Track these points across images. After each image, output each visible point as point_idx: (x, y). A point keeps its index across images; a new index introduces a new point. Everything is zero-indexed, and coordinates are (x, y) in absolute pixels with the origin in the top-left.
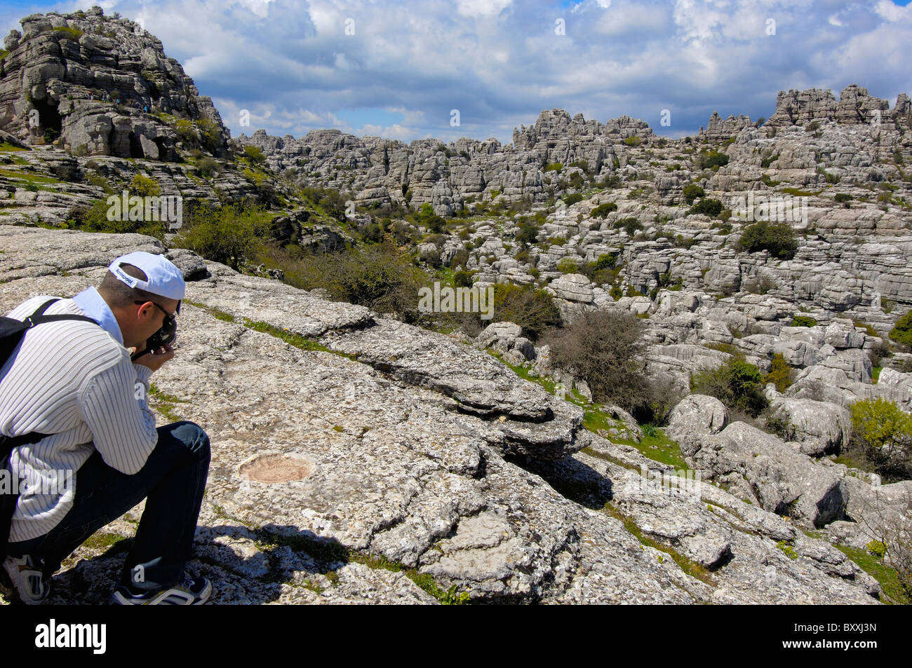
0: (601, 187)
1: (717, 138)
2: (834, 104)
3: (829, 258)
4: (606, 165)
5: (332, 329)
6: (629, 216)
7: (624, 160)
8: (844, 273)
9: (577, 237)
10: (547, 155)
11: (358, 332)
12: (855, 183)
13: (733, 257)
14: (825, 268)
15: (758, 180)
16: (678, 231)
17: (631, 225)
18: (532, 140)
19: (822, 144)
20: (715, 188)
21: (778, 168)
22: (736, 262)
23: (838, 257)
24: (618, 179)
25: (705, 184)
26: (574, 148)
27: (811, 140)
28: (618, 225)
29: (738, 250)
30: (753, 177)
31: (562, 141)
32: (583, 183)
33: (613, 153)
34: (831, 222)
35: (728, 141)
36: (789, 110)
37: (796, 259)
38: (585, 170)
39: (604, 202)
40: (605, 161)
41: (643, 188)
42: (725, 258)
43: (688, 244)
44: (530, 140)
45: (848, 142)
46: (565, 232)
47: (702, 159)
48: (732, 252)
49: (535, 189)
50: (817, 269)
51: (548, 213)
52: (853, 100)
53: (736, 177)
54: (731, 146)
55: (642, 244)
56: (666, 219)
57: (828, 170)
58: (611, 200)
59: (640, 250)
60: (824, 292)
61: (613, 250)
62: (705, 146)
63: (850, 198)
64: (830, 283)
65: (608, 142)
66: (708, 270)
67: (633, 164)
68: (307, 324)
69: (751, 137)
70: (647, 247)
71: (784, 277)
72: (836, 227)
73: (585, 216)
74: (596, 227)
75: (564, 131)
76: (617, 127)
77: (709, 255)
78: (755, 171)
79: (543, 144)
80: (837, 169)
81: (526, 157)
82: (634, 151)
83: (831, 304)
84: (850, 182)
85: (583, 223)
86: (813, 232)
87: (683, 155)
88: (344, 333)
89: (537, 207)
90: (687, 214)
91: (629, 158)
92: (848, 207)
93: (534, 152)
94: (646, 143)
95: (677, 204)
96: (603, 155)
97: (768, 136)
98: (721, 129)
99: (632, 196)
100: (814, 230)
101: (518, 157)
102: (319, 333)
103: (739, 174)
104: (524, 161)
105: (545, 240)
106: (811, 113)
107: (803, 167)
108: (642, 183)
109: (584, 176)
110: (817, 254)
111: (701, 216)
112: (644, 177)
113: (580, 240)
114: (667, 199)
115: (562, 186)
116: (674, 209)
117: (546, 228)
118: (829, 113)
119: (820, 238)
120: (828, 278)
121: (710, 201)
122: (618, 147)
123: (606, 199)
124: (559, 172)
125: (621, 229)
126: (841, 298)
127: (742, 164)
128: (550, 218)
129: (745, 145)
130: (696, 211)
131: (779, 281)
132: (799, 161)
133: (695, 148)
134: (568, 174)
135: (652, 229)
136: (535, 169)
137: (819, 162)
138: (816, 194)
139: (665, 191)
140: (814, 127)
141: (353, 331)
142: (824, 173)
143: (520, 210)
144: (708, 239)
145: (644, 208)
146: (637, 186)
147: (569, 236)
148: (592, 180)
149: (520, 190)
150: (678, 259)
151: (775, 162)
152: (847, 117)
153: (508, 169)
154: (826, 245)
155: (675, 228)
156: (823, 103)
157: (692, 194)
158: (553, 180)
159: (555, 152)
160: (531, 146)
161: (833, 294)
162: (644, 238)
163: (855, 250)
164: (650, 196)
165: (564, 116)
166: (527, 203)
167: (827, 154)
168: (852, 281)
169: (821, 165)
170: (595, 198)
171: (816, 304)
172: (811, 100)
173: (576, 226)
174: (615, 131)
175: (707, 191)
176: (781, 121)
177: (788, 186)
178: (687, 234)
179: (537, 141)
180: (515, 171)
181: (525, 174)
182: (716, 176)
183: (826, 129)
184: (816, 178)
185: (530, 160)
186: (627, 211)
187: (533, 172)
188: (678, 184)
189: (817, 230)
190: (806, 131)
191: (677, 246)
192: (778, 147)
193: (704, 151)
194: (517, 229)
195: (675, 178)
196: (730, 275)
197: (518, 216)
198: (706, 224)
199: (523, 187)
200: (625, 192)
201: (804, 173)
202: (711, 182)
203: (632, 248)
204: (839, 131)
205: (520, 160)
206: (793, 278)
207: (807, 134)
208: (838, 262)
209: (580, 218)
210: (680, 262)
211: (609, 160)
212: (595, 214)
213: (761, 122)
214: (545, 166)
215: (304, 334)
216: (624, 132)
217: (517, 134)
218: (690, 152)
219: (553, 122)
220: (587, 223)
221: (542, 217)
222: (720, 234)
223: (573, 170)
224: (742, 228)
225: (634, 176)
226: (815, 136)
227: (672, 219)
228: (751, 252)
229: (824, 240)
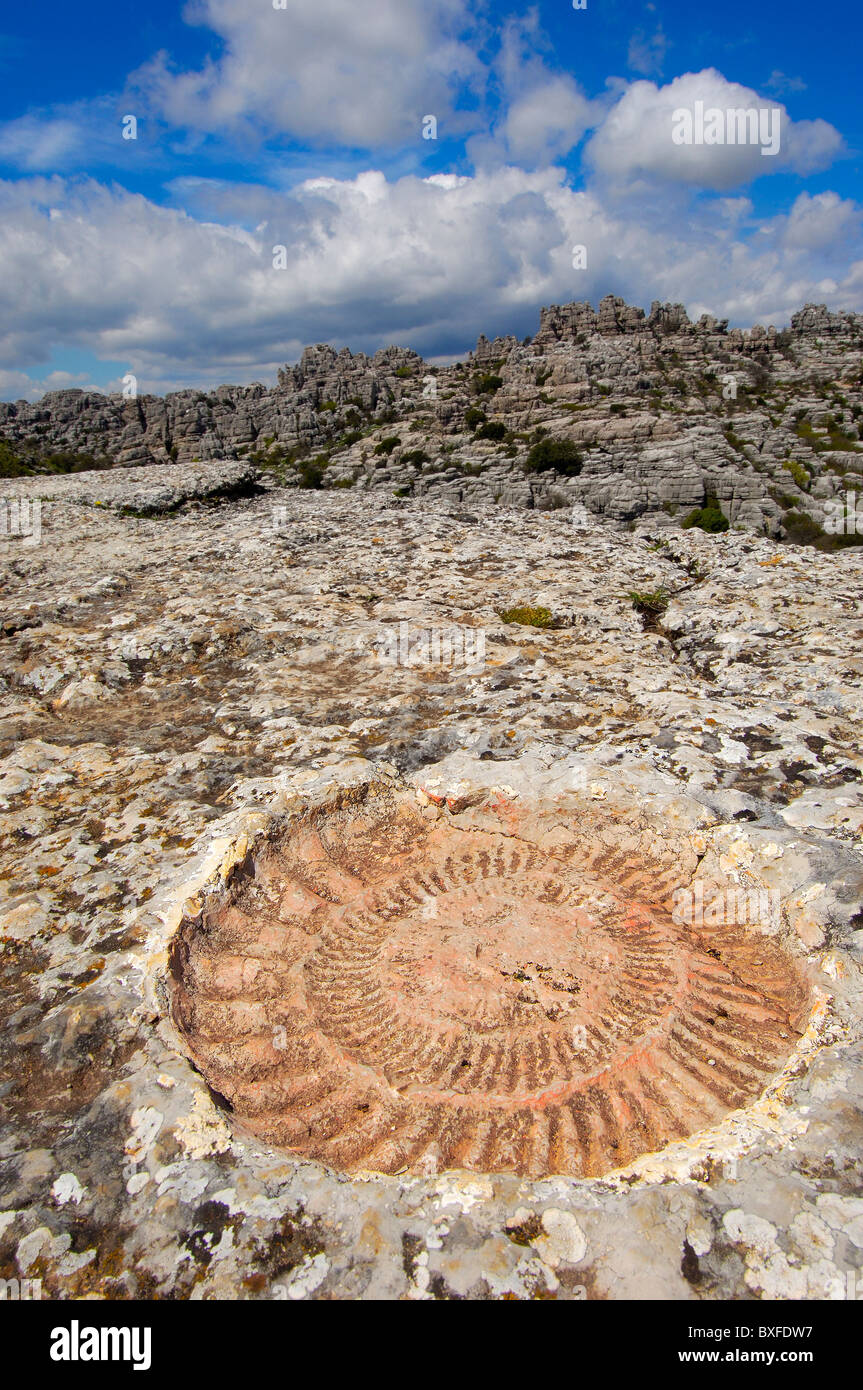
0: (379, 423)
1: (487, 362)
2: (595, 316)
3: (613, 470)
4: (381, 400)
5: (192, 499)
6: (414, 449)
7: (399, 392)
8: (629, 482)
9: (364, 477)
10: (319, 395)
11: (245, 501)
12: (627, 393)
13: (523, 480)
14: (611, 479)
15: (536, 398)
16: (466, 459)
17: (418, 458)
18: (299, 380)
19: (591, 356)
20: (496, 410)
21: (554, 384)
22: (526, 484)
23: (621, 467)
24: (395, 413)
25: (485, 408)
26: (346, 384)
27: (581, 353)
28: (404, 460)
29: (527, 472)
30: (531, 396)
31: (332, 378)
32: (360, 421)
33: (386, 386)
34: (609, 434)
35: (498, 365)
36: (553, 326)
37: (583, 474)
38: (361, 407)
39: (385, 437)
40: (380, 395)
41: (424, 419)
42: (516, 481)
43: (477, 471)
44: (297, 380)
45: (614, 352)
46: (351, 473)
47: (477, 384)
48: (521, 474)
49: (312, 432)
50: (604, 481)
51: (329, 455)
52: (611, 311)
53: (514, 397)
54: (503, 368)
55: (432, 477)
56: (452, 449)
57: (600, 382)
58: (393, 435)
59: (431, 483)
60: (613, 503)
61: (403, 486)
62: (476, 371)
63: (623, 407)
64: (617, 493)
65: (379, 375)
66: (500, 495)
67: (408, 396)
68: (141, 491)
69: (521, 357)
70: (437, 479)
71: (574, 493)
72: (615, 437)
73: (369, 455)
74: (382, 465)
75: (332, 367)
76: (386, 358)
77: (500, 480)
78: (531, 391)
79: (311, 382)
80: (608, 380)
81: (296, 398)
82: (407, 383)
83: (621, 514)
84: (622, 392)
85: (368, 461)
86: (595, 445)
87: (456, 383)
88: (220, 503)
89: (316, 450)
90: (472, 440)
91: (403, 391)
92: (624, 416)
93: (304, 392)
94: (418, 373)
95: (459, 432)
96: (376, 390)
97: (536, 355)
98: (491, 352)
99: (414, 428)
100: (595, 443)
101: (287, 399)
102: (170, 503)
103: (517, 394)
104: (294, 403)
105: (330, 484)
106: (574, 327)
107: (576, 381)
108: (422, 413)
109: (360, 413)
110: (601, 466)
111: (486, 441)
112: (421, 408)
113: (368, 481)
114: (450, 427)
115: (340, 426)
116: (458, 437)
117: (330, 472)
118: (591, 326)
119: (602, 451)
120: (614, 489)
121: (493, 424)
122: (391, 380)
123: (388, 433)
124: (334, 412)
125: (409, 463)
126: (630, 506)
127: (517, 384)
128: (333, 460)
129: (517, 365)
130: (481, 436)
131: (570, 498)
132: (572, 376)
133: (467, 374)
134: (344, 412)
135: (439, 460)
136: (308, 410)
137: (591, 374)
138: (593, 407)
139: (446, 418)
140: (581, 340)
141: (235, 500)
142: (597, 385)
143: (299, 456)
144: (496, 464)
145: (428, 439)
146: (417, 418)
147: (356, 477)
148: (370, 417)
149: (295, 434)
150: (470, 488)
151: (550, 379)
152: (608, 329)
153: (279, 413)
154: (609, 456)
155: (462, 456)
156: (584, 316)
157: (473, 419)
158: (329, 421)
159: (326, 390)
160: (300, 387)
161: (621, 504)
162: (433, 470)
163: (636, 459)
164: (433, 425)
165: (329, 351)
166: (305, 448)
167: (598, 365)
168: (637, 488)
169: (593, 377)
170: (376, 434)
171: (608, 516)
172: (573, 314)
173: (361, 466)
174: (385, 363)
175: (489, 415)
176: (547, 339)
177: (565, 402)
178: (475, 461)
179: (304, 381)
180: (287, 415)
181: (298, 417)
182: (495, 399)
183: (593, 340)
184: (590, 391)
185: (301, 401)
186: (412, 444)
187: (306, 414)
188: (459, 411)
189: (599, 442)
190: (574, 345)
191: (467, 475)
192: (549, 364)
193: (476, 376)
194: (299, 476)
195: (455, 404)
196: (523, 498)
197: (298, 462)
198: (492, 449)
199: (298, 430)
200: (406, 425)
201: (577, 387)
202: (491, 404)
203: (422, 482)
204: (605, 342)
205: (290, 402)
206: (583, 493)
207: (576, 348)
208: (621, 472)
209: (364, 458)
210: (473, 491)
211: (383, 394)
212: (379, 451)
213: (527, 342)
214: (318, 406)
215: (140, 508)
216: (394, 363)
217: (282, 375)
218: (463, 379)
219: (319, 358)
220: (372, 461)
221: (323, 461)
222: (506, 457)
223: (348, 408)
224: (528, 449)
225: (411, 408)
226: (583, 349)
227: (458, 447)
228: (539, 472)
229: (606, 452)
